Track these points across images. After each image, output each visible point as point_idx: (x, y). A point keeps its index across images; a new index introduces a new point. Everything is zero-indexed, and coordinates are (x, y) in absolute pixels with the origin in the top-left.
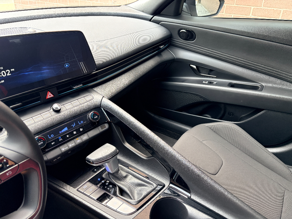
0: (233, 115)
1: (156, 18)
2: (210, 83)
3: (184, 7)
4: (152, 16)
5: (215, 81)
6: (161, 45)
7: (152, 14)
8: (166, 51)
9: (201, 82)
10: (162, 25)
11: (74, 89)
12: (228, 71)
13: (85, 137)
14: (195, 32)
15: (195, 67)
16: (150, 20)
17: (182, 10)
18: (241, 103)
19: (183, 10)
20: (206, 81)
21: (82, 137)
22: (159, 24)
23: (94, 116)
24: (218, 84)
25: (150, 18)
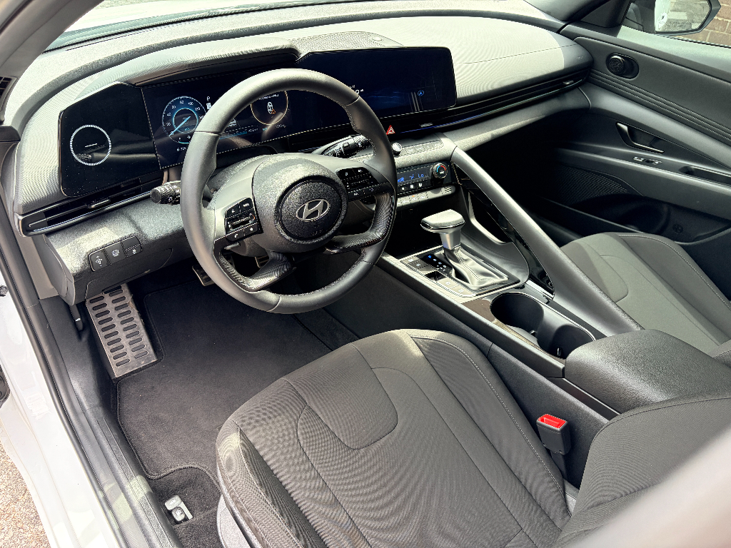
0: (681, 231)
1: (571, 28)
2: (648, 162)
3: (630, 10)
4: (563, 24)
5: (658, 159)
6: (567, 80)
7: (563, 21)
8: (576, 91)
9: (630, 158)
10: (579, 42)
11: (420, 127)
12: (688, 143)
13: (422, 197)
14: (639, 62)
15: (625, 128)
16: (558, 32)
17: (625, 17)
18: (696, 205)
19: (627, 16)
20: (640, 157)
21: (419, 195)
22: (572, 39)
23: (439, 171)
24: (662, 166)
25: (560, 28)
